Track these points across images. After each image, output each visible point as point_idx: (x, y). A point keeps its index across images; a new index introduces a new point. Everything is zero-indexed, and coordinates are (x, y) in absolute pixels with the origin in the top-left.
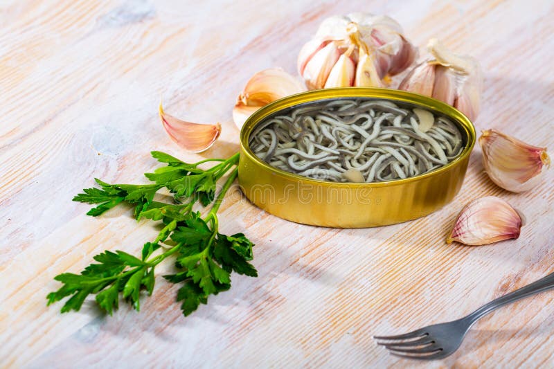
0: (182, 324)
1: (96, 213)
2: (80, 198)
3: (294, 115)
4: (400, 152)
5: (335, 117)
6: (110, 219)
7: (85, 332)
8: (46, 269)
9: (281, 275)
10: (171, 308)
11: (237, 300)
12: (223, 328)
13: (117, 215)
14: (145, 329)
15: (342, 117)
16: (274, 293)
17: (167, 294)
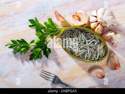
0: (28, 61)
1: (30, 26)
2: (30, 20)
3: (77, 30)
4: (90, 51)
5: (85, 35)
6: (32, 29)
7: (10, 53)
8: (13, 34)
9: (53, 61)
10: (28, 57)
11: (41, 62)
12: (34, 66)
13: (34, 29)
14: (21, 59)
15: (86, 36)
16: (48, 64)
17: (30, 53)
